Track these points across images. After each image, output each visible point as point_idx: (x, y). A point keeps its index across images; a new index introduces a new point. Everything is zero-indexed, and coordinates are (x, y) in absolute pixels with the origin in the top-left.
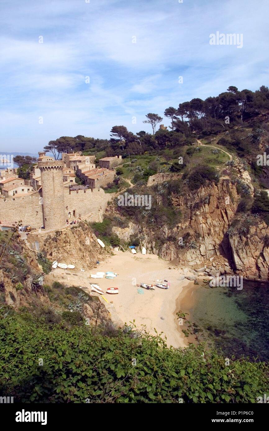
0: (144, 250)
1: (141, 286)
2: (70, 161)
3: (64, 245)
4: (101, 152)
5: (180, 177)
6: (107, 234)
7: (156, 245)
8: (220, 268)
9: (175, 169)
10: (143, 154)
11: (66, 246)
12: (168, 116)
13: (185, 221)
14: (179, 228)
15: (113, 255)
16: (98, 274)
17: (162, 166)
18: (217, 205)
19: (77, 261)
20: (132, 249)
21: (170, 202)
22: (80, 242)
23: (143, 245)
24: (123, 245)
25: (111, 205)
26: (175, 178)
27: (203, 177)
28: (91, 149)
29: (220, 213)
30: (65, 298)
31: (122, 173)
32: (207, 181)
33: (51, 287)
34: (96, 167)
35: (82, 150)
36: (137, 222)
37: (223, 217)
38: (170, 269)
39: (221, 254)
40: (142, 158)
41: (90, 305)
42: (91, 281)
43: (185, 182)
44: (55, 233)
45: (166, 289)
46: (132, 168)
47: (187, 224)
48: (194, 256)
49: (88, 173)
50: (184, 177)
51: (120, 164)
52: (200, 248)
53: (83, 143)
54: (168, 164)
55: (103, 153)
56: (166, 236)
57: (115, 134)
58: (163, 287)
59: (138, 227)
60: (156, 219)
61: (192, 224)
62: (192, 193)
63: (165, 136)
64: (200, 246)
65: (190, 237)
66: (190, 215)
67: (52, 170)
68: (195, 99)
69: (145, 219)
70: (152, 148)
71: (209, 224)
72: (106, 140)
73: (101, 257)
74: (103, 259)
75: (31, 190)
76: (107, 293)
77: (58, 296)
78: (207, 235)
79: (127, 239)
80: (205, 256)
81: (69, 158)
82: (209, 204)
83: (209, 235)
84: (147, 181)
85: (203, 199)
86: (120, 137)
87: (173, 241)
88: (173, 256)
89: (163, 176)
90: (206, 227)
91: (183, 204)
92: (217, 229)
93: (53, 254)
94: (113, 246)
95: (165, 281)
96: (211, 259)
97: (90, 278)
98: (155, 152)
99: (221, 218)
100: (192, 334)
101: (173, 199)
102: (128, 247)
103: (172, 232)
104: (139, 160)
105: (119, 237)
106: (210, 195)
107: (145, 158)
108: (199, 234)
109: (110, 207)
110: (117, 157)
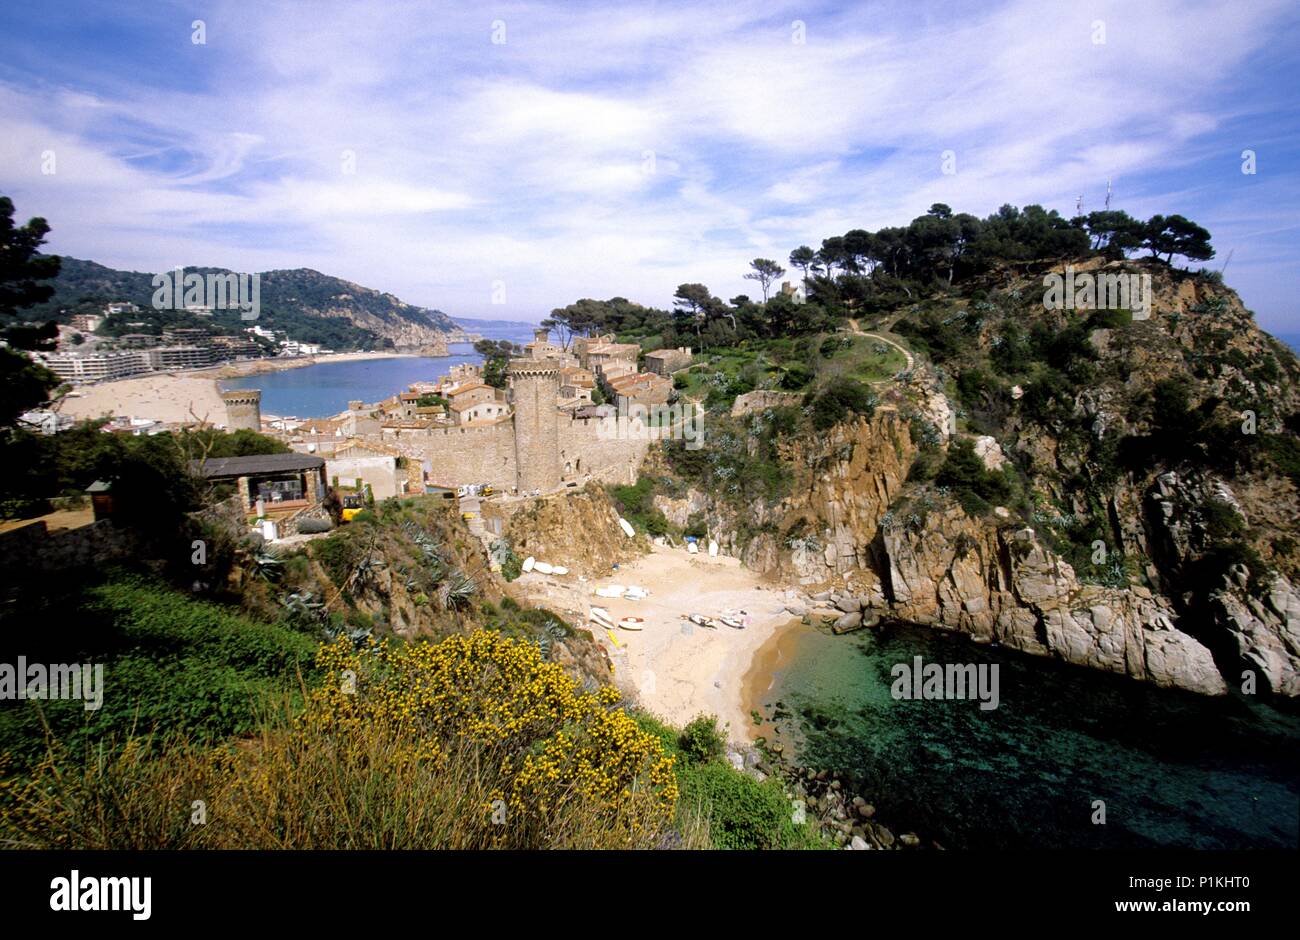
0: (713, 546)
1: (691, 620)
2: (589, 355)
3: (551, 527)
4: (652, 338)
5: (799, 401)
6: (643, 511)
7: (737, 539)
8: (862, 594)
9: (789, 383)
10: (736, 346)
11: (553, 529)
12: (799, 264)
13: (801, 493)
14: (787, 507)
15: (650, 553)
16: (610, 590)
17: (767, 375)
18: (867, 465)
19: (572, 560)
20: (690, 542)
21: (774, 452)
22: (584, 522)
23: (713, 537)
24: (673, 535)
25: (655, 452)
26: (788, 403)
27: (843, 404)
28: (636, 331)
29: (871, 481)
30: (519, 628)
31: (687, 386)
32: (850, 413)
33: (497, 606)
34: (640, 369)
35: (617, 330)
36: (705, 488)
37: (877, 490)
38: (759, 588)
39: (868, 566)
40: (730, 355)
41: (568, 646)
42: (595, 601)
43: (807, 411)
44: (534, 503)
45: (740, 628)
46: (707, 377)
47: (804, 499)
48: (811, 566)
49: (619, 383)
50: (807, 400)
51: (684, 367)
52: (825, 550)
53: (621, 315)
54: (782, 371)
55: (658, 339)
56: (759, 522)
57: (683, 300)
58: (734, 624)
59: (707, 499)
60: (742, 485)
61: (813, 500)
62: (818, 436)
63: (783, 309)
64: (825, 546)
65: (807, 527)
66: (811, 482)
67: (534, 377)
68: (854, 231)
69: (722, 485)
70: (755, 334)
71: (847, 502)
72: (667, 312)
73: (623, 554)
74: (628, 561)
75: (504, 410)
76: (620, 626)
77: (506, 624)
78: (841, 524)
79: (682, 523)
80: (834, 569)
81: (587, 349)
82: (850, 460)
83: (845, 526)
84: (731, 405)
85: (839, 450)
86: (694, 306)
87: (772, 532)
88: (769, 563)
89: (765, 397)
90: (841, 507)
91: (799, 458)
92: (863, 514)
93: (528, 544)
94: (651, 535)
95: (742, 612)
96: (846, 576)
97: (594, 595)
98: (760, 343)
99: (872, 491)
100: (768, 720)
101: (780, 445)
102: (682, 538)
103: (771, 515)
104: (726, 359)
105: (666, 518)
106: (853, 443)
107: (738, 356)
108: (825, 521)
109: (654, 455)
110: (681, 349)
